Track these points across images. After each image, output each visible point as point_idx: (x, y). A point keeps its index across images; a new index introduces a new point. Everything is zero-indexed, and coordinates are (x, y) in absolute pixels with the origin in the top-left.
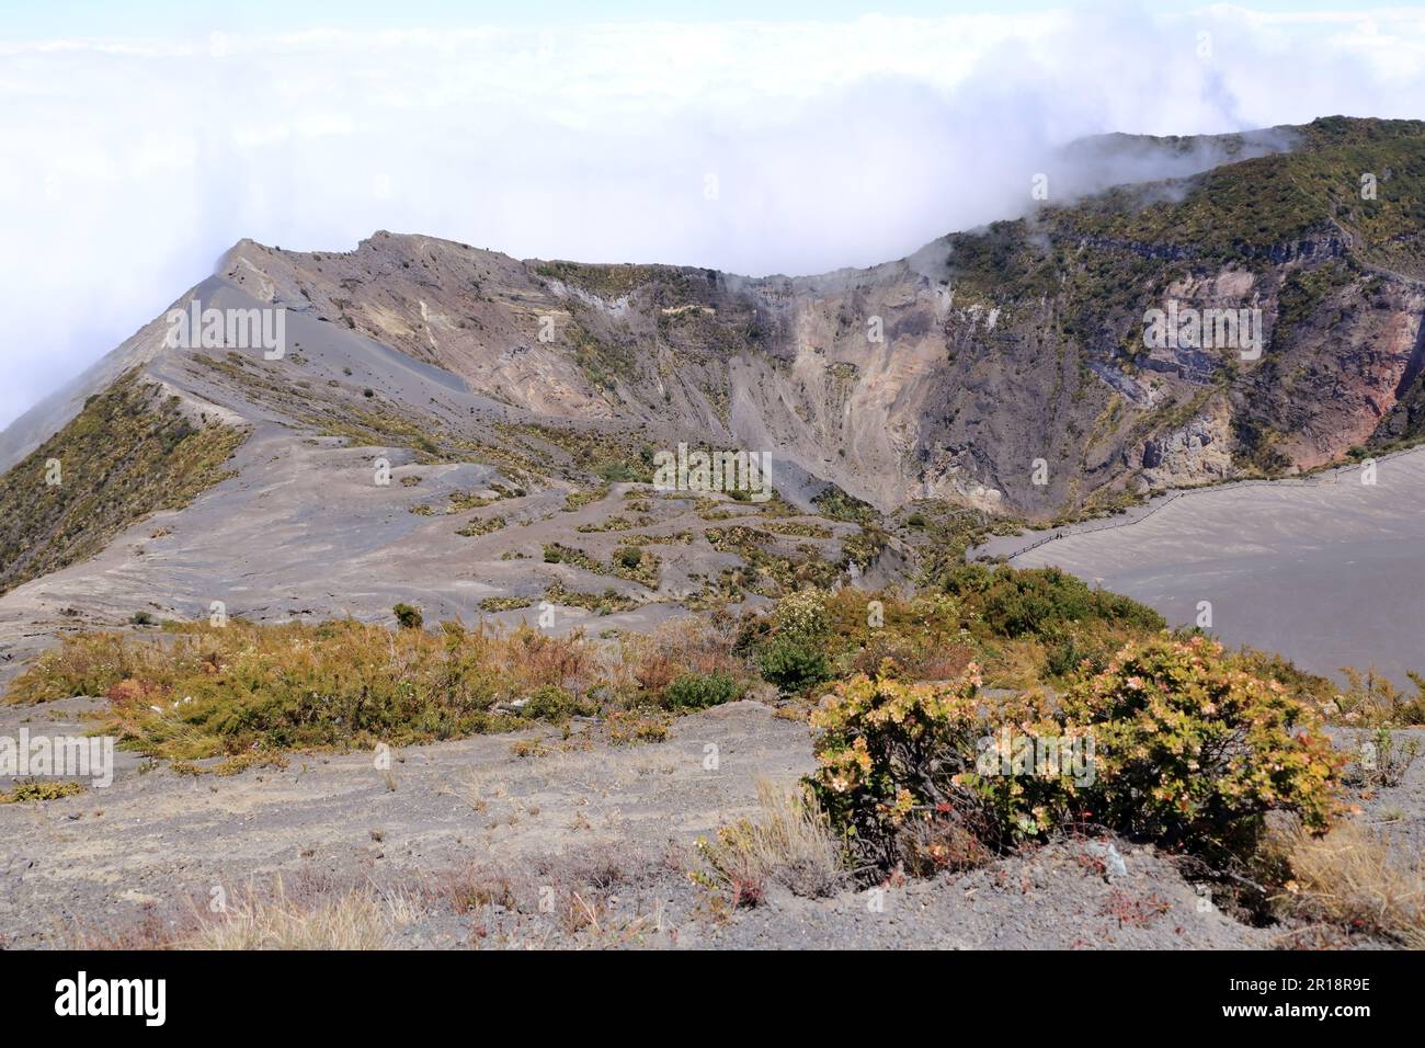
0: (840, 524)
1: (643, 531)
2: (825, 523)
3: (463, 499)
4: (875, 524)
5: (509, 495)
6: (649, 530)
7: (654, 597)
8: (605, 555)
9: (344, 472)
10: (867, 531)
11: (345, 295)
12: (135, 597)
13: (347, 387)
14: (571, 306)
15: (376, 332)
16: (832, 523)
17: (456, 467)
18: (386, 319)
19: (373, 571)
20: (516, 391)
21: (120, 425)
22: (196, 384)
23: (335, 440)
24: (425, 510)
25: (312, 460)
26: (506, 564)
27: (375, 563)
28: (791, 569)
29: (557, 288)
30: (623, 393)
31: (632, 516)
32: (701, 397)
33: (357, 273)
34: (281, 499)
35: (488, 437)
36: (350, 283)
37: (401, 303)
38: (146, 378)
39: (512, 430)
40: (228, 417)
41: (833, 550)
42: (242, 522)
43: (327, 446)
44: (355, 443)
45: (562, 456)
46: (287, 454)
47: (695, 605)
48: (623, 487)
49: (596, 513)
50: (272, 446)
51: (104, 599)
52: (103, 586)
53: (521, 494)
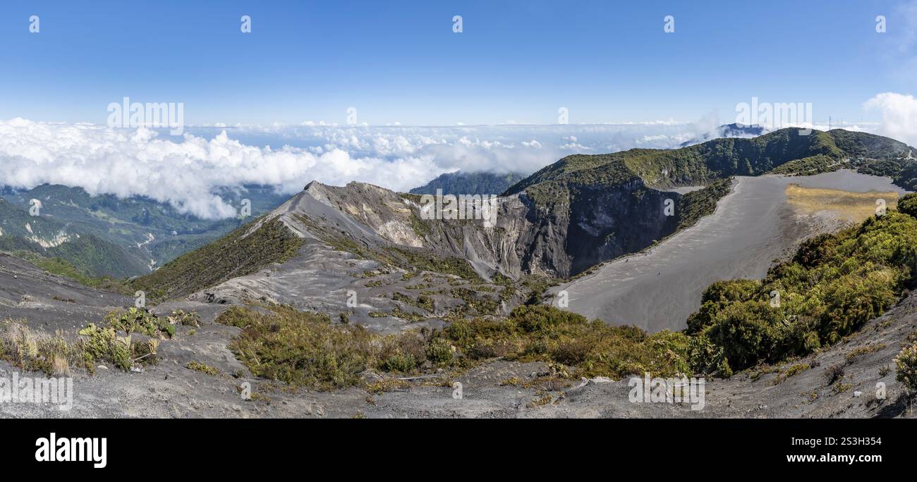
0: (498, 286)
1: (429, 289)
2: (493, 287)
3: (367, 272)
4: (512, 286)
5: (384, 273)
6: (432, 289)
7: (432, 316)
8: (415, 298)
9: (331, 259)
10: (508, 288)
11: (340, 200)
12: (264, 291)
13: (337, 230)
14: (411, 207)
15: (348, 212)
16: (495, 286)
17: (367, 261)
18: (352, 209)
19: (337, 296)
20: (391, 235)
21: (270, 232)
22: (293, 223)
23: (331, 247)
24: (355, 276)
25: (323, 253)
26: (381, 299)
27: (339, 294)
28: (481, 304)
29: (407, 202)
30: (426, 237)
31: (425, 284)
32: (453, 240)
33: (345, 194)
34: (312, 265)
35: (380, 251)
36: (343, 197)
37: (356, 204)
38: (281, 219)
39: (388, 249)
40: (301, 235)
41: (495, 296)
42: (299, 272)
43: (328, 249)
44: (336, 249)
45: (405, 260)
46: (316, 250)
47: (446, 319)
48: (424, 272)
49: (412, 283)
50: (312, 247)
51: (255, 289)
52: (255, 284)
53: (388, 273)
